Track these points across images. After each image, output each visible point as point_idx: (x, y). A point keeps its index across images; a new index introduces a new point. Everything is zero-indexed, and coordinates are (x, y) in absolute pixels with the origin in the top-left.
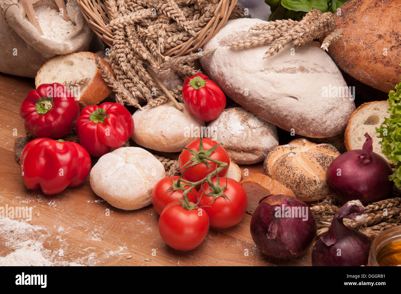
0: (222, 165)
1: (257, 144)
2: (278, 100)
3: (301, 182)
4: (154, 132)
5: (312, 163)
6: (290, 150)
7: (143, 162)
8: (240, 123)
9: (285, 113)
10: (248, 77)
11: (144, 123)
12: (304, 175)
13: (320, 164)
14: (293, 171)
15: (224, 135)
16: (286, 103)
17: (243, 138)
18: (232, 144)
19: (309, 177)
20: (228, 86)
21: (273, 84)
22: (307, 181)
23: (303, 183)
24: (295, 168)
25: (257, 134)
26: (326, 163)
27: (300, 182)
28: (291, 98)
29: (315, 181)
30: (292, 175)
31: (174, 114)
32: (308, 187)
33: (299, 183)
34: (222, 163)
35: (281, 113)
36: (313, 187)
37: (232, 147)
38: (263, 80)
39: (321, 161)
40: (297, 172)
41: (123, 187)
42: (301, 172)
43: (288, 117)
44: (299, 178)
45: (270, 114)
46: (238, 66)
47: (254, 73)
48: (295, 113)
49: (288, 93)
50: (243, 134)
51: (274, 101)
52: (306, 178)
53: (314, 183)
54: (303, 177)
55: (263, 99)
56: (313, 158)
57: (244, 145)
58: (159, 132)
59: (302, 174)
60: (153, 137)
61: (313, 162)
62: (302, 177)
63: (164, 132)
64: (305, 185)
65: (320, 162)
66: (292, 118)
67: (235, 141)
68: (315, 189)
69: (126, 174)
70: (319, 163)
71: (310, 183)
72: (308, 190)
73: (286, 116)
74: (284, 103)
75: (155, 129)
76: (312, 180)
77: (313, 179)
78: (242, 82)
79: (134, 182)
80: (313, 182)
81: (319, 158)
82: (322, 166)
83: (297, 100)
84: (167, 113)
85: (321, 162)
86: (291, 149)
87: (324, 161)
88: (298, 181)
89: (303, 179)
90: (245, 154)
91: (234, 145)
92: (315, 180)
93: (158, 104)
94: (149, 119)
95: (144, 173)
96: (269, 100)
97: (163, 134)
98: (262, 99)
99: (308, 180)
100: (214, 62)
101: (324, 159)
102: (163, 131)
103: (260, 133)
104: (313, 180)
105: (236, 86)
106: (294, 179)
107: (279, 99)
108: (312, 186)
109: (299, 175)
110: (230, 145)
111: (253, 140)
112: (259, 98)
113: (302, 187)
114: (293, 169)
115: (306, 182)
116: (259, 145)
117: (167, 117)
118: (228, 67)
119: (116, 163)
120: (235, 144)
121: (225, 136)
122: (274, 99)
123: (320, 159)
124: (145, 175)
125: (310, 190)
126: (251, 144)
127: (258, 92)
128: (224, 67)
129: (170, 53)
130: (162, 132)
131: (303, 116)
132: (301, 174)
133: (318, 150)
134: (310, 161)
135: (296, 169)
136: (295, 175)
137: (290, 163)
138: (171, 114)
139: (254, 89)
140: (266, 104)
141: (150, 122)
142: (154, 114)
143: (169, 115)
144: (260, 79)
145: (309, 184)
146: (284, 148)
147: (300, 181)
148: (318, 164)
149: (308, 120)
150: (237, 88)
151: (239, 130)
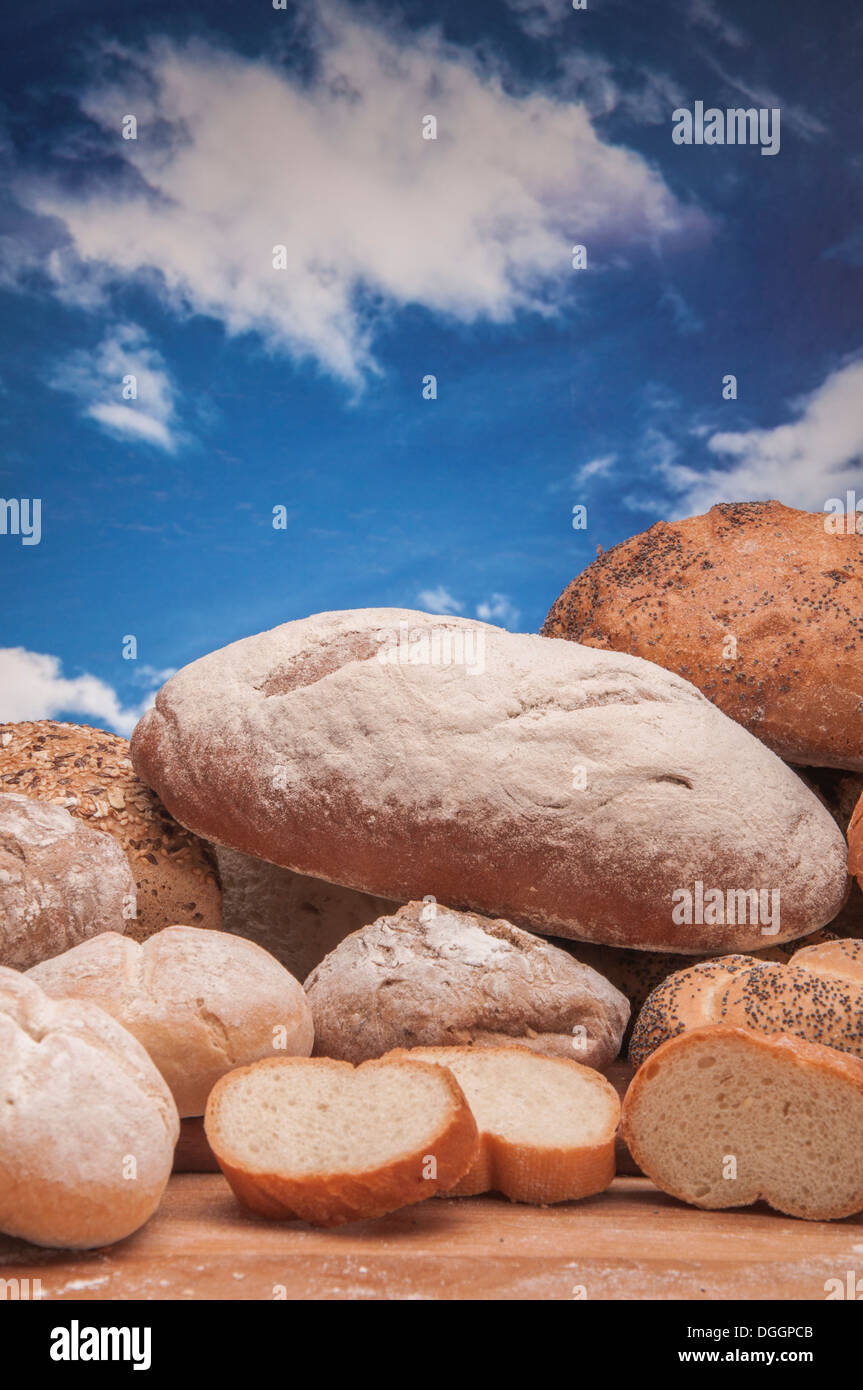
2: (620, 800)
4: (163, 1009)
9: (653, 848)
10: (465, 744)
11: (103, 991)
15: (444, 975)
16: (651, 805)
17: (524, 972)
18: (494, 999)
20: (375, 813)
21: (583, 745)
28: (664, 784)
35: (636, 851)
37: (497, 1011)
38: (534, 743)
43: (669, 863)
45: (590, 867)
46: (405, 721)
47: (485, 727)
48: (692, 839)
49: (651, 764)
50: (515, 959)
51: (603, 808)
55: (558, 812)
57: (541, 995)
58: (186, 1003)
60: (165, 1029)
63: (208, 999)
66: (683, 862)
67: (501, 984)
73: (661, 858)
74: (643, 806)
75: (170, 998)
78: (448, 773)
83: (688, 786)
91: (502, 1001)
94: (118, 972)
96: (583, 808)
97: (210, 1007)
98: (551, 811)
100: (272, 751)
102: (203, 995)
105: (416, 797)
107: (620, 794)
110: (486, 1005)
112: (539, 810)
118: (359, 742)
120: (507, 998)
121: (452, 979)
122: (604, 798)
126: (561, 990)
127: (528, 787)
128: (332, 749)
130: (200, 1001)
131: (723, 845)
139: (506, 781)
140: (569, 830)
144: (522, 739)
149: (744, 860)
150: (424, 803)
151: (494, 951)
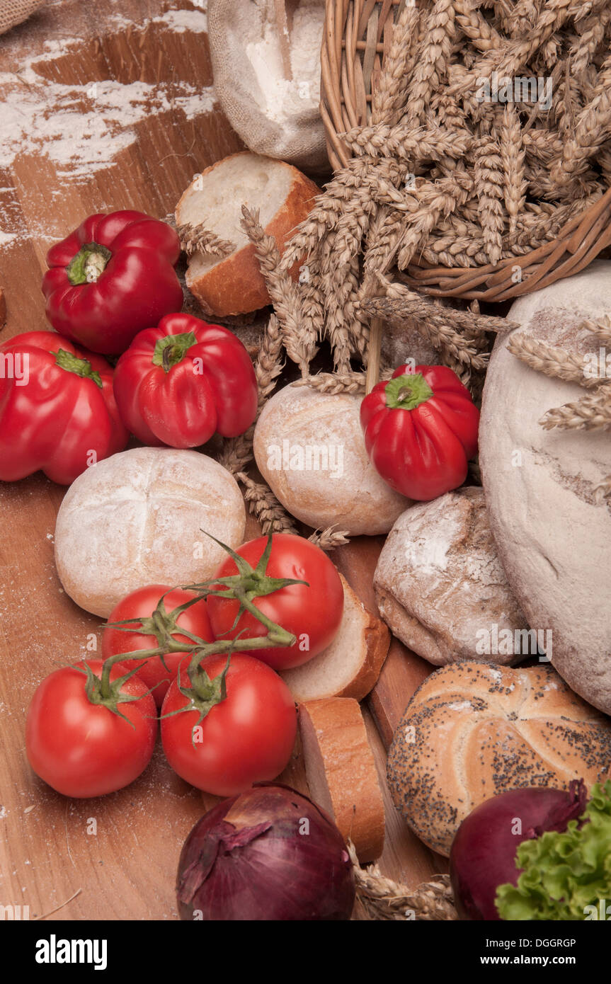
0: (273, 636)
1: (447, 625)
2: (522, 548)
3: (419, 793)
5: (479, 762)
6: (487, 690)
7: (169, 518)
8: (447, 547)
9: (526, 591)
10: (506, 444)
12: (434, 780)
13: (495, 778)
14: (419, 754)
15: (398, 554)
16: (533, 567)
17: (425, 589)
18: (397, 588)
19: (442, 793)
21: (530, 501)
22: (433, 799)
23: (421, 799)
24: (428, 748)
25: (468, 599)
26: (514, 779)
27: (416, 792)
28: (546, 562)
29: (454, 812)
30: (410, 761)
31: (342, 435)
32: (430, 814)
33: (413, 793)
34: (276, 632)
35: (520, 584)
36: (443, 823)
37: (396, 595)
39: (502, 769)
40: (424, 762)
41: (84, 553)
42: (433, 766)
43: (529, 606)
44: (418, 782)
46: (506, 402)
47: (517, 443)
49: (546, 546)
50: (432, 579)
51: (515, 545)
52: (432, 791)
53: (450, 816)
54: (429, 784)
55: (501, 525)
56: (491, 750)
59: (432, 774)
61: (484, 761)
62: (426, 781)
64: (423, 806)
65: (498, 770)
66: (534, 614)
67: (405, 585)
68: (447, 831)
69: (108, 525)
70: (495, 772)
71: (439, 807)
72: (429, 824)
74: (529, 564)
76: (446, 806)
77: (451, 805)
78: (492, 451)
79: (109, 555)
80: (448, 812)
81: (501, 760)
82: (496, 783)
83: (557, 577)
84: (328, 424)
85: (501, 773)
86: (491, 691)
87: (510, 775)
88: (414, 786)
89: (426, 790)
90: (418, 631)
92: (456, 810)
93: (336, 390)
95: (151, 546)
96: (509, 535)
98: (499, 520)
99: (437, 799)
101: (514, 768)
103: (477, 600)
104: (449, 805)
106: (408, 775)
107: (524, 546)
108: (441, 819)
109: (422, 773)
111: (445, 608)
113: (417, 805)
114: (423, 747)
115: (430, 801)
116: (451, 629)
117: (320, 435)
119: (119, 487)
120: (402, 594)
122: (517, 540)
123: (504, 764)
124: (148, 550)
125: (432, 824)
126: (434, 615)
127: (501, 497)
129: (432, 277)
132: (428, 772)
133: (542, 732)
134: (480, 753)
135: (429, 752)
136: (417, 765)
137: (431, 729)
138: (335, 431)
141: (284, 425)
142: (306, 410)
143: (328, 431)
145: (435, 811)
146: (480, 675)
147: (418, 789)
148: (488, 773)
150: (483, 457)
151: (432, 565)
